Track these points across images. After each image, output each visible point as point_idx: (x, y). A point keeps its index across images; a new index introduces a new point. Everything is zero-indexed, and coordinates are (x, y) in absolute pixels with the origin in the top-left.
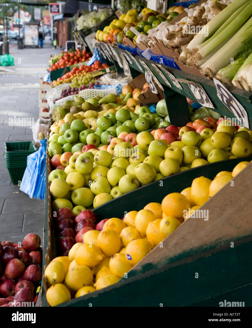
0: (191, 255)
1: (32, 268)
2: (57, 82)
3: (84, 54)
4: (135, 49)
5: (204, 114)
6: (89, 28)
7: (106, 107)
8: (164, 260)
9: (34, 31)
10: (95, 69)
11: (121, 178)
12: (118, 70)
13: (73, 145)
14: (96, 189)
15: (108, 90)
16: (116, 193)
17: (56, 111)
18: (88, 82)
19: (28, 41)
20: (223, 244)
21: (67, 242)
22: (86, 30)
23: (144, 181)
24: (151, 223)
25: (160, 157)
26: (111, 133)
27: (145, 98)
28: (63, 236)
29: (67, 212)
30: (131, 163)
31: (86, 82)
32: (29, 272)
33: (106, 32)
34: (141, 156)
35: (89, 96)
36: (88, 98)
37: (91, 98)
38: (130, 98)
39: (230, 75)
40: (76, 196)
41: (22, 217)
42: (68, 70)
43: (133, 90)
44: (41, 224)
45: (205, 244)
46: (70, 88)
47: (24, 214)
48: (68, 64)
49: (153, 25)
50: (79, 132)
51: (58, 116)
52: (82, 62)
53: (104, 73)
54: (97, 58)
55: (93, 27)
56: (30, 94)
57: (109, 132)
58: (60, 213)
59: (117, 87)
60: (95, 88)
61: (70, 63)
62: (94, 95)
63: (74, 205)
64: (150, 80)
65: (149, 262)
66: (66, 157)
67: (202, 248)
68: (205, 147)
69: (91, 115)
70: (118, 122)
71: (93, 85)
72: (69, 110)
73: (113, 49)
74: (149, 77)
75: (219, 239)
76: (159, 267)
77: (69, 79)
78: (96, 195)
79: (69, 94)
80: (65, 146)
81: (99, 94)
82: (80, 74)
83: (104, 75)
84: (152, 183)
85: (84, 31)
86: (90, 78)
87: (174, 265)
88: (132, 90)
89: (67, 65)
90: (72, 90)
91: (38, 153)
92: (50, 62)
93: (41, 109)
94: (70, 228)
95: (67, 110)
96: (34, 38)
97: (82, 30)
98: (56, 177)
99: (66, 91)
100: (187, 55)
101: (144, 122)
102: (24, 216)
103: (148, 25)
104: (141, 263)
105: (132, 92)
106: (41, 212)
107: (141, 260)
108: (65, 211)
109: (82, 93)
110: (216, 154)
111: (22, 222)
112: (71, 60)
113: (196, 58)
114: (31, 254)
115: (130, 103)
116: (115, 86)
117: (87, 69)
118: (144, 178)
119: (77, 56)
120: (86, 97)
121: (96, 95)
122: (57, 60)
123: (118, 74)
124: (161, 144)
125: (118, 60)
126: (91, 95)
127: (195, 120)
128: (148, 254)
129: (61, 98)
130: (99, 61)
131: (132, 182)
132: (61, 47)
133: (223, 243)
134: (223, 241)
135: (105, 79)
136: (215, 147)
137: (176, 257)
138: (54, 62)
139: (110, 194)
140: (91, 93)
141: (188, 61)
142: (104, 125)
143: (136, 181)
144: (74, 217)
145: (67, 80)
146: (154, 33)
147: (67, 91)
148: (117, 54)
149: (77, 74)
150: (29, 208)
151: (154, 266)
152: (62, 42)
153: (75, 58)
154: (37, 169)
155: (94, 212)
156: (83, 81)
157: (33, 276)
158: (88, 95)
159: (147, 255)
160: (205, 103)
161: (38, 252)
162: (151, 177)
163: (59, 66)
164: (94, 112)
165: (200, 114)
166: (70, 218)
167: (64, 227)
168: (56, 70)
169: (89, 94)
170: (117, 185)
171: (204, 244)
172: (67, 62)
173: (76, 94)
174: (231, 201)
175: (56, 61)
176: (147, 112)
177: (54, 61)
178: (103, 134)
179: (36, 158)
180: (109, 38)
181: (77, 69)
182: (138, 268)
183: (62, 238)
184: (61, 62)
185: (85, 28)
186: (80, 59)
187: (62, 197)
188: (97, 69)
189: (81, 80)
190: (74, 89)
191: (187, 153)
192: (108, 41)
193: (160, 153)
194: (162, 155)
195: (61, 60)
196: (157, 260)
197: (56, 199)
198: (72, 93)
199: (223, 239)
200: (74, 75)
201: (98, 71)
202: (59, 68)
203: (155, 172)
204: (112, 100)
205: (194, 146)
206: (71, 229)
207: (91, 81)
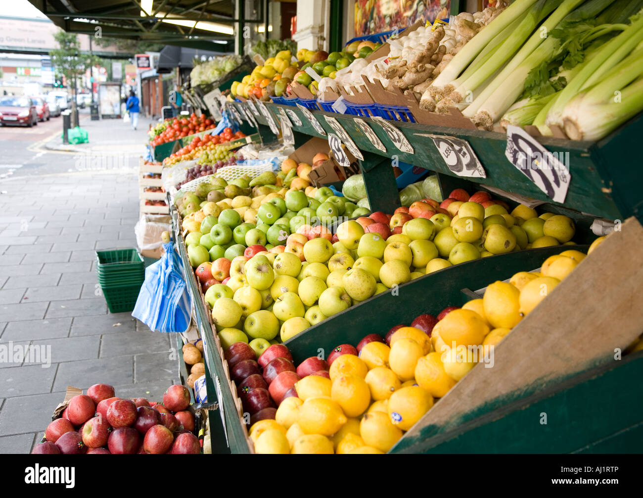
0: (497, 408)
1: (186, 439)
2: (172, 160)
3: (203, 121)
4: (313, 101)
5: (414, 196)
6: (210, 83)
7: (261, 190)
8: (455, 418)
9: (114, 93)
10: (225, 139)
11: (322, 292)
12: (263, 139)
13: (226, 249)
14: (283, 311)
15: (260, 167)
16: (315, 317)
17: (185, 199)
18: (224, 157)
19: (105, 109)
20: (545, 387)
21: (257, 395)
22: (204, 86)
23: (360, 295)
24: (424, 360)
25: (378, 258)
26: (283, 227)
27: (319, 177)
28: (247, 387)
29: (244, 349)
30: (333, 271)
31: (222, 157)
32: (181, 444)
33: (247, 83)
34: (347, 259)
35: (232, 177)
36: (231, 179)
37: (235, 179)
38: (295, 177)
39: (524, 122)
40: (252, 324)
41: (132, 361)
42: (181, 144)
43: (298, 166)
44: (161, 370)
45: (519, 389)
46: (200, 167)
47: (133, 356)
48: (180, 135)
49: (337, 65)
50: (232, 228)
51: (189, 207)
52: (200, 132)
53: (242, 144)
54: (227, 124)
55: (215, 82)
56: (117, 183)
57: (279, 226)
58: (233, 351)
59: (272, 162)
60: (238, 164)
61: (182, 134)
62: (239, 175)
63: (250, 339)
64: (338, 146)
65: (432, 423)
66: (220, 266)
67: (513, 395)
68: (444, 241)
69: (243, 203)
70: (288, 211)
71: (234, 161)
72: (207, 197)
73: (265, 107)
74: (336, 142)
75: (539, 379)
76: (448, 430)
77: (189, 154)
78: (284, 322)
79: (198, 175)
80: (214, 250)
81: (248, 172)
82: (204, 147)
83: (243, 147)
84: (371, 299)
85: (202, 87)
86: (226, 151)
87: (473, 426)
88: (296, 166)
89: (178, 136)
90: (202, 168)
91: (161, 263)
92: (152, 134)
93: (143, 203)
94: (255, 375)
95: (202, 197)
96: (114, 104)
97: (199, 86)
98: (218, 296)
99: (193, 170)
100: (434, 97)
101: (331, 209)
102: (133, 358)
103: (330, 66)
104: (419, 425)
105: (297, 168)
106: (159, 352)
107: (419, 421)
108: (240, 348)
109: (222, 172)
110: (464, 251)
111: (132, 368)
112: (185, 129)
113: (452, 101)
114: (178, 416)
115: (296, 183)
116: (269, 161)
117: (214, 140)
118: (359, 292)
119: (192, 123)
120: (226, 178)
121: (242, 174)
122: (162, 131)
123: (264, 145)
124: (377, 240)
125: (272, 122)
126: (235, 174)
127: (412, 204)
128: (430, 411)
129: (187, 181)
130: (230, 128)
131: (339, 299)
132: (154, 116)
133: (544, 385)
134: (545, 382)
135: (247, 152)
136: (460, 239)
137: (473, 412)
138: (159, 133)
139: (304, 317)
140: (235, 171)
141: (439, 105)
142: (270, 215)
143: (345, 296)
144: (255, 357)
145: (187, 156)
146: (345, 76)
147: (196, 170)
148: (270, 113)
149: (200, 148)
150: (139, 347)
151: (439, 428)
152: (155, 108)
153: (190, 126)
154: (161, 286)
155: (288, 347)
156: (216, 156)
157: (188, 451)
158: (230, 175)
159: (428, 413)
160: (464, 170)
161: (188, 413)
162: (370, 289)
163: (166, 139)
164: (247, 198)
165: (409, 196)
166: (251, 359)
167: (244, 372)
168: (162, 144)
169: (231, 173)
170: (316, 303)
171: (516, 388)
172: (178, 133)
173: (209, 174)
174: (559, 318)
175: (160, 132)
176: (329, 195)
177: (157, 132)
178: (271, 229)
179: (158, 271)
180: (254, 92)
181: (199, 140)
182: (414, 434)
183: (247, 390)
184: (170, 133)
185: (204, 83)
186: (197, 128)
187: (232, 326)
188: (229, 140)
189: (214, 154)
190: (206, 167)
191: (418, 251)
192: (254, 96)
193: (377, 252)
194: (380, 256)
195: (169, 129)
196: (444, 419)
197: (222, 330)
198: (203, 173)
199: (545, 379)
200: (196, 149)
201: (230, 142)
202: (167, 141)
203: (375, 281)
204: (269, 180)
205: (426, 239)
206: (258, 375)
207: (228, 155)
